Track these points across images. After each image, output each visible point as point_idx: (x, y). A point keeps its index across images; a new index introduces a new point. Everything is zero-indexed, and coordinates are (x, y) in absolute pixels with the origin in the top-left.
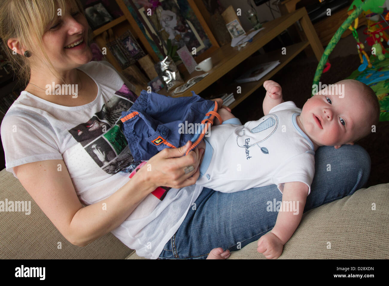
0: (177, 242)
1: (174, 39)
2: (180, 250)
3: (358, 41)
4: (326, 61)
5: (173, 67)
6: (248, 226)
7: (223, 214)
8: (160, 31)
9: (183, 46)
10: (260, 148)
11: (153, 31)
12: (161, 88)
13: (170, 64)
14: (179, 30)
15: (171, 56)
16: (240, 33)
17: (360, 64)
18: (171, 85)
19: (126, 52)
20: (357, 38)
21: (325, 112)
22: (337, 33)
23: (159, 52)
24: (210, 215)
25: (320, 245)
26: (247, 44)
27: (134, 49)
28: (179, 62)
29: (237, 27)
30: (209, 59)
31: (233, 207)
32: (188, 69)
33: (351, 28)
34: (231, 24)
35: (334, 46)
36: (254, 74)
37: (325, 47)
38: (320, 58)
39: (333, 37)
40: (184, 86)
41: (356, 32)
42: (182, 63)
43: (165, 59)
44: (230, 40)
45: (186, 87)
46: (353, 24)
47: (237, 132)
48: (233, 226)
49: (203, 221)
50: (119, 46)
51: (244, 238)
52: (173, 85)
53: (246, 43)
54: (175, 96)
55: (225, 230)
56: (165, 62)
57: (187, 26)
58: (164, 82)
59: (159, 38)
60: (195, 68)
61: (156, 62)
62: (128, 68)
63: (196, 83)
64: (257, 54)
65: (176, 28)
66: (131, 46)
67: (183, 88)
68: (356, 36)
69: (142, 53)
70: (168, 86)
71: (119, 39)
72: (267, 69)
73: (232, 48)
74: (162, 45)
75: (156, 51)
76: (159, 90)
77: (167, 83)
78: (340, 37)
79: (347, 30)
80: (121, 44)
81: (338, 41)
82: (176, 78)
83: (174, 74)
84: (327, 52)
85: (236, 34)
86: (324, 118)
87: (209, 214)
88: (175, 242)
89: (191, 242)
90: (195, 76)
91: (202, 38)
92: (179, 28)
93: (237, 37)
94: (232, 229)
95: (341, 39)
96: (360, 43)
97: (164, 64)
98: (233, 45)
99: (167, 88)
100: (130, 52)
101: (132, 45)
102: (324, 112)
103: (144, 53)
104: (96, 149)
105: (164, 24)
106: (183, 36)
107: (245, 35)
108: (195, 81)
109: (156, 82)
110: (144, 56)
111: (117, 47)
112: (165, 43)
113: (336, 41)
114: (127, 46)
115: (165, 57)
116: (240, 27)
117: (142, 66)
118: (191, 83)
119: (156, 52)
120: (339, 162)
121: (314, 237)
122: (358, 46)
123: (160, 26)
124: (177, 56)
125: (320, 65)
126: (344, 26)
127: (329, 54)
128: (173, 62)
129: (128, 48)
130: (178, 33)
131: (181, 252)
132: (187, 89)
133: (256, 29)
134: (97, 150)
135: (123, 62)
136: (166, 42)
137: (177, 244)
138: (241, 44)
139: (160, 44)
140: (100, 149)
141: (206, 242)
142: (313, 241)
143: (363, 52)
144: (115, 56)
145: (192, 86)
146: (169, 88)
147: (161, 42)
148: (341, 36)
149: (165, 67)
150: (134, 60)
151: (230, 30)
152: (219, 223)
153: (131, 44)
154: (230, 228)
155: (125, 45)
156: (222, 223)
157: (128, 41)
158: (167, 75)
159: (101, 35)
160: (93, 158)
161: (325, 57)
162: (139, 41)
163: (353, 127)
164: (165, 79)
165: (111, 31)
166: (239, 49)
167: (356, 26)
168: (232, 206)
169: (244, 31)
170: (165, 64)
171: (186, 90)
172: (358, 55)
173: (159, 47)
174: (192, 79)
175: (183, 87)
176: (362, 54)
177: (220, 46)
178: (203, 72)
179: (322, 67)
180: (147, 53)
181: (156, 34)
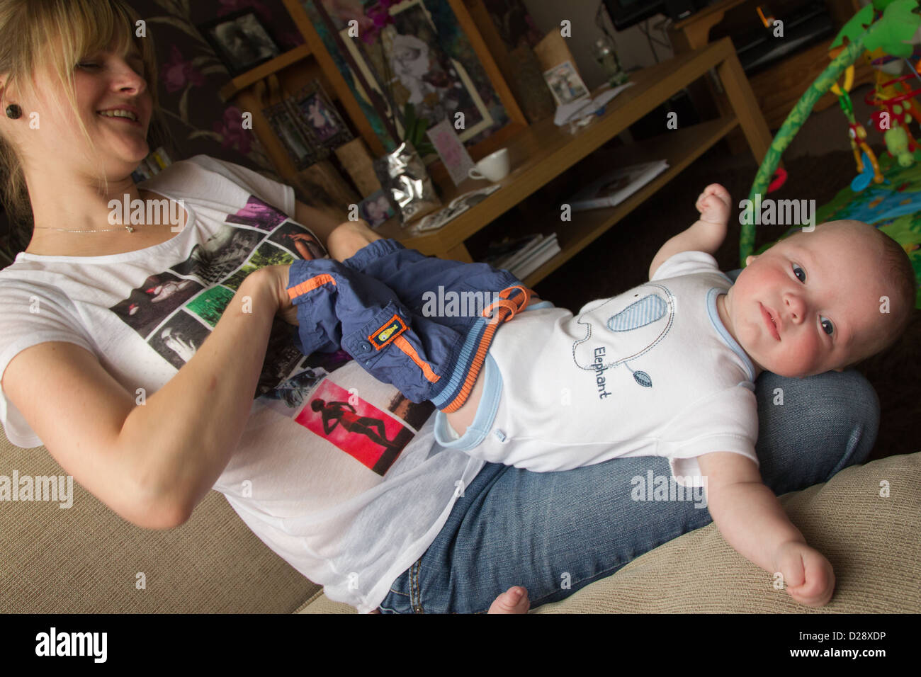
0: (423, 578)
1: (422, 104)
2: (428, 598)
3: (852, 120)
4: (775, 164)
5: (418, 167)
6: (588, 549)
7: (529, 517)
8: (389, 83)
9: (442, 119)
10: (633, 372)
11: (373, 84)
12: (386, 217)
13: (410, 162)
14: (434, 83)
15: (413, 142)
16: (577, 93)
17: (857, 174)
18: (410, 211)
19: (308, 131)
20: (850, 113)
21: (788, 303)
22: (803, 101)
23: (384, 131)
24: (499, 519)
25: (751, 593)
26: (592, 121)
27: (327, 124)
28: (431, 158)
29: (569, 79)
30: (502, 152)
31: (552, 502)
32: (450, 173)
33: (836, 89)
34: (557, 73)
35: (795, 131)
36: (606, 191)
37: (774, 132)
38: (763, 158)
39: (795, 110)
40: (441, 213)
41: (847, 98)
42: (439, 159)
43: (400, 150)
44: (552, 108)
45: (446, 215)
46: (841, 81)
47: (565, 327)
48: (551, 546)
49: (482, 534)
50: (292, 116)
51: (577, 576)
52: (416, 210)
53: (590, 118)
54: (420, 235)
55: (533, 556)
56: (399, 157)
57: (452, 72)
58: (395, 204)
59: (385, 99)
60: (467, 172)
61: (378, 156)
62: (311, 168)
63: (470, 208)
64: (614, 143)
65: (426, 78)
66: (319, 116)
67: (438, 218)
68: (847, 107)
69: (346, 134)
70: (404, 213)
71: (293, 100)
72: (636, 179)
73: (557, 127)
74: (393, 117)
75: (377, 129)
76: (382, 221)
77: (402, 205)
78: (810, 110)
79: (828, 94)
80: (296, 111)
81: (804, 119)
82: (423, 194)
83: (419, 185)
84: (780, 143)
85: (567, 95)
86: (784, 316)
87: (498, 517)
88: (418, 576)
89: (454, 579)
90: (467, 192)
91: (486, 102)
92: (434, 78)
93: (569, 102)
94: (550, 554)
95: (814, 114)
96: (858, 124)
97: (397, 161)
98: (559, 120)
99: (402, 217)
100: (317, 130)
101: (323, 114)
102: (785, 302)
103: (350, 134)
104: (172, 340)
105: (398, 68)
106: (442, 96)
107: (588, 98)
108: (467, 203)
109: (376, 202)
110: (351, 140)
111: (287, 118)
112: (399, 112)
113: (801, 119)
114: (310, 117)
115: (399, 145)
116: (576, 80)
117: (345, 164)
118: (458, 207)
119: (379, 131)
120: (807, 409)
121: (737, 574)
122: (852, 131)
123: (389, 73)
124: (425, 144)
125: (763, 173)
126: (820, 84)
127: (783, 148)
128: (418, 157)
129: (312, 121)
130: (432, 88)
131: (431, 602)
132: (450, 221)
133: (614, 85)
134: (174, 341)
135: (300, 153)
136: (402, 109)
137: (422, 582)
138: (579, 120)
139: (389, 114)
140: (180, 337)
141: (486, 582)
142: (735, 581)
143: (864, 146)
144: (283, 139)
145: (460, 215)
146: (407, 217)
147: (389, 108)
148: (812, 106)
149: (398, 168)
150: (327, 150)
151: (553, 86)
152: (520, 538)
153: (320, 111)
154: (545, 552)
155: (306, 115)
156: (527, 541)
157: (314, 104)
158: (402, 187)
159: (250, 89)
160: (170, 361)
161: (774, 156)
162: (337, 105)
163: (852, 341)
164: (398, 195)
165: (273, 81)
166: (574, 130)
167: (848, 85)
168: (550, 499)
169: (585, 89)
170: (399, 162)
171: (447, 223)
172: (851, 153)
173: (386, 120)
174: (461, 197)
175: (438, 215)
176: (861, 152)
177: (529, 121)
178: (487, 183)
179: (766, 180)
180: (356, 133)
181: (379, 91)
